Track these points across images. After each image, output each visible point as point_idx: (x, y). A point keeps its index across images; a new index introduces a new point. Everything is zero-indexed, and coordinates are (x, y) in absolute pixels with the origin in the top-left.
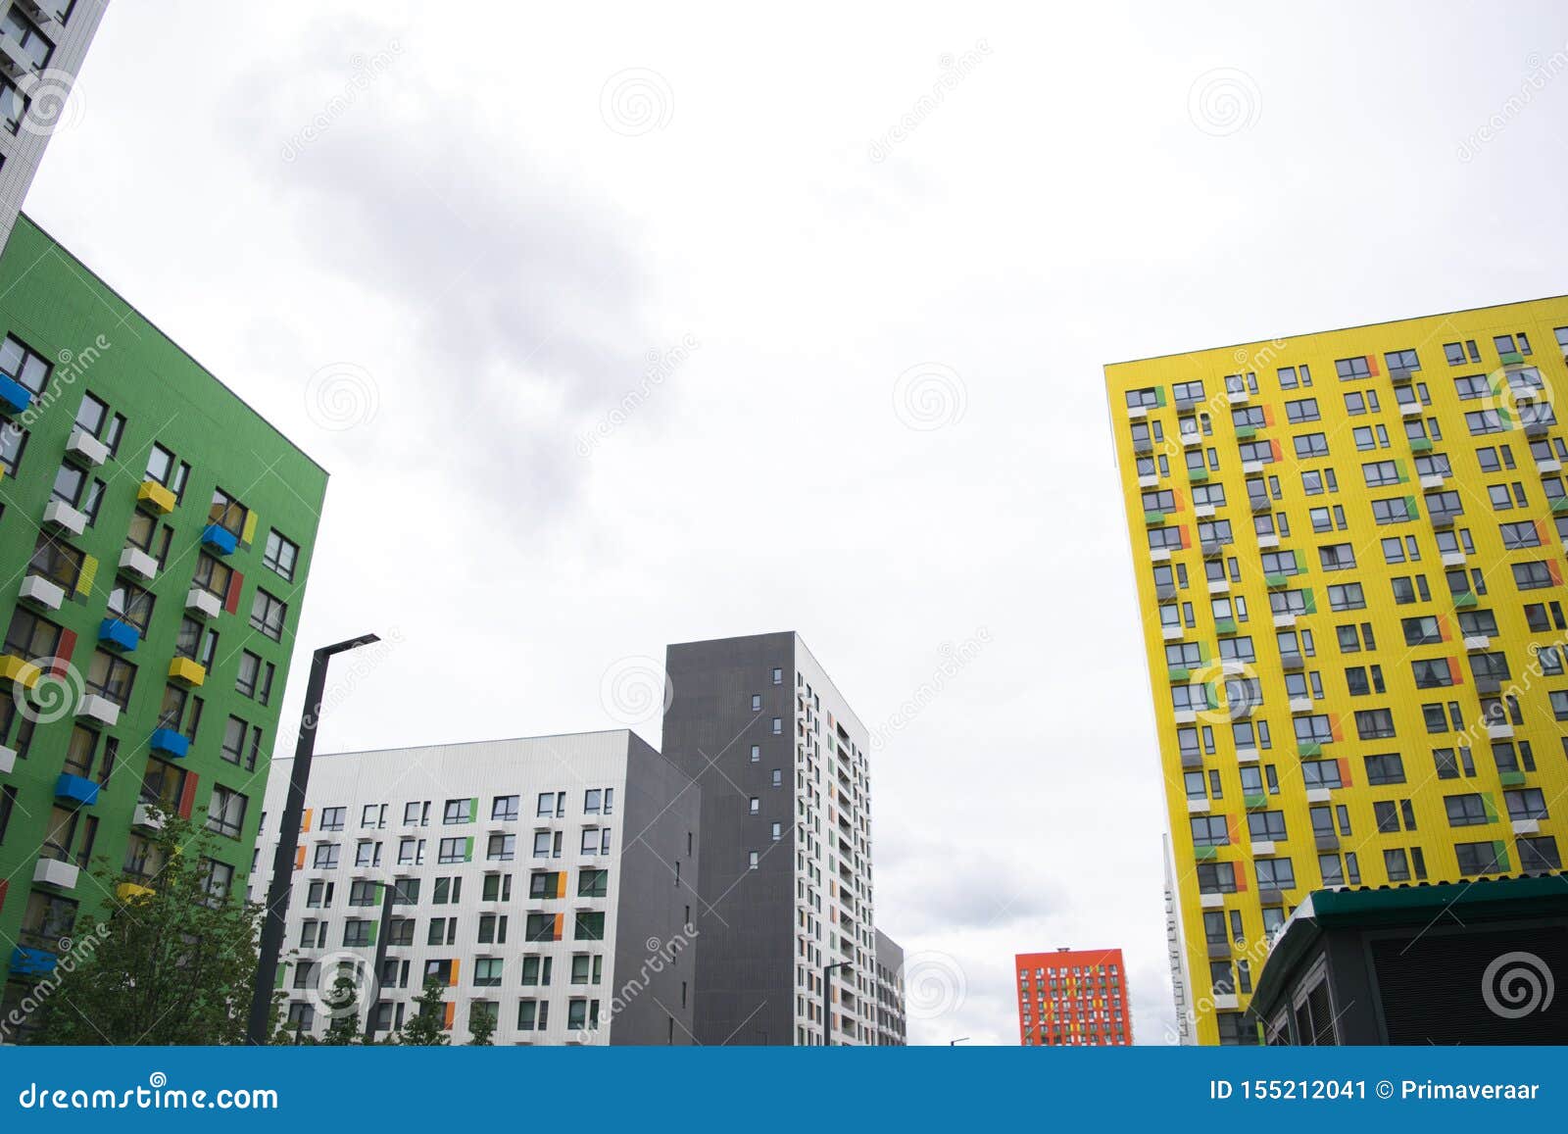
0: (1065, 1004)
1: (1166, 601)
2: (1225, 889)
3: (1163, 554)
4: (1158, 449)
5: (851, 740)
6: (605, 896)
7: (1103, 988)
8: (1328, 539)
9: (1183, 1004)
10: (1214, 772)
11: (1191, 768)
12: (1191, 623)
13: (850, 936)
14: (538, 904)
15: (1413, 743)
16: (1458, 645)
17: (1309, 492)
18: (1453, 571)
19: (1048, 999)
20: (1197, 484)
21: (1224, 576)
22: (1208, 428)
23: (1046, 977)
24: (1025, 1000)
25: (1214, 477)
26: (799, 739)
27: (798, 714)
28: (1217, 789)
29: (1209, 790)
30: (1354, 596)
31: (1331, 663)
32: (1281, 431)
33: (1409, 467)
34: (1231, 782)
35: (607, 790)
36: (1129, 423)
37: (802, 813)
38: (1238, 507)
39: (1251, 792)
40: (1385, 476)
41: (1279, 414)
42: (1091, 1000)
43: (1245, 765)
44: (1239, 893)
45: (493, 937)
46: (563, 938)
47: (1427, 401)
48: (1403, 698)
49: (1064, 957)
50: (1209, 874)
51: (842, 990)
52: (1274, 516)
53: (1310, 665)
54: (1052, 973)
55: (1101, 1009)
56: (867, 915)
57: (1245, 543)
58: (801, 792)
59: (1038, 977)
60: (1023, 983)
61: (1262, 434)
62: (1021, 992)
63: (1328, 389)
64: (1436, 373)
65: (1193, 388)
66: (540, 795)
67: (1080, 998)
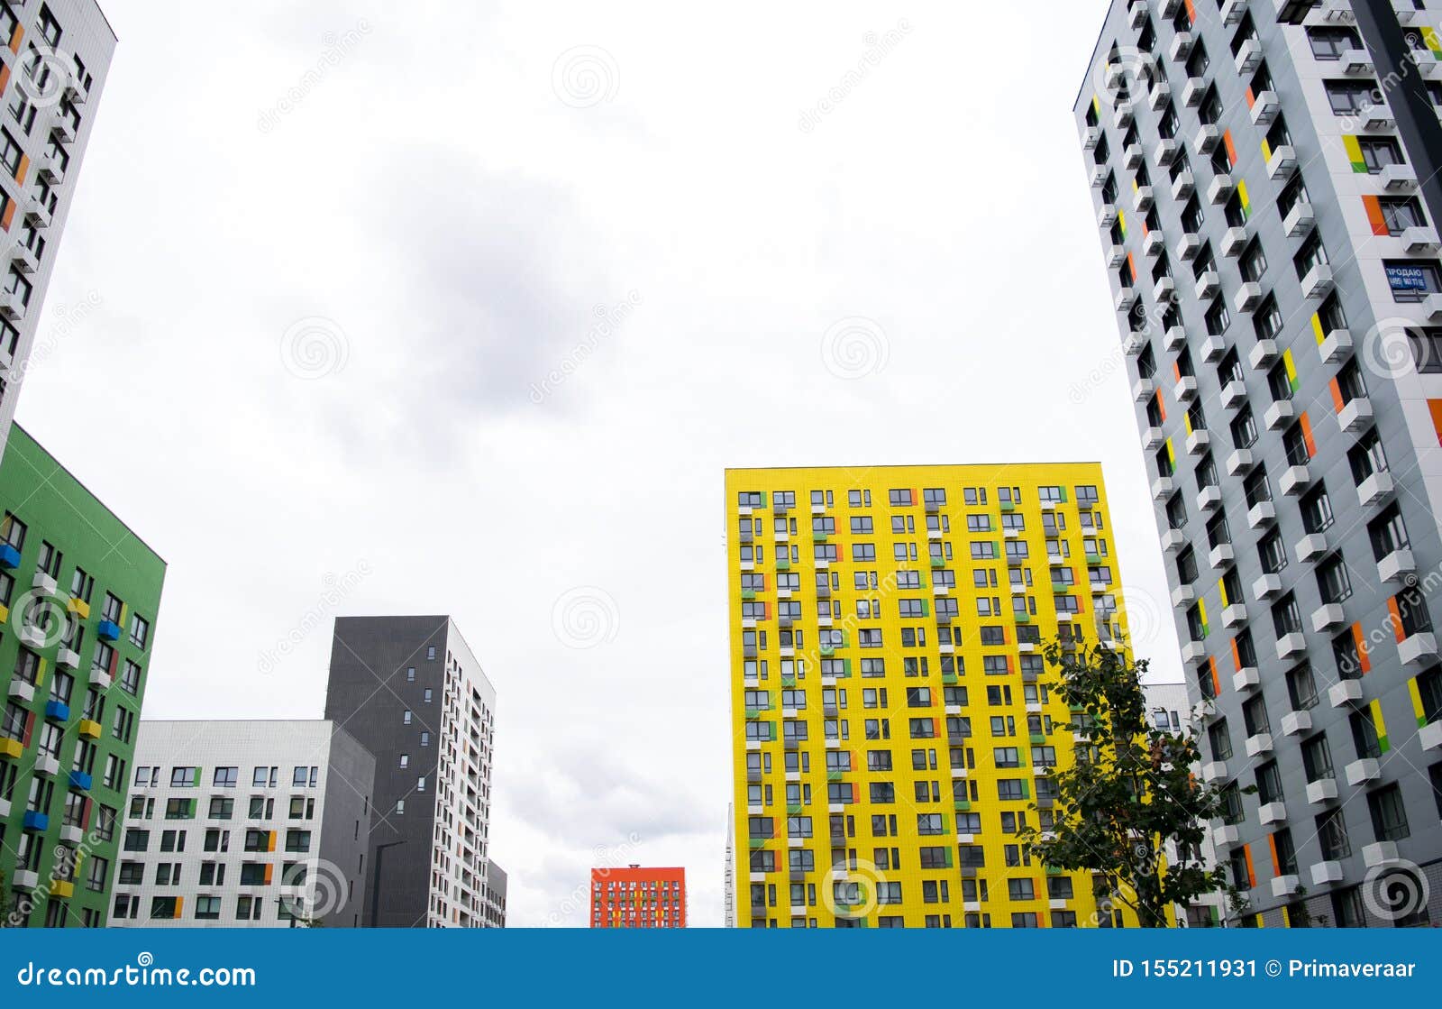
0: (631, 914)
1: (749, 658)
2: (767, 869)
3: (751, 623)
4: (757, 541)
5: (482, 701)
6: (308, 851)
7: (666, 901)
8: (867, 624)
9: (731, 910)
10: (769, 787)
11: (754, 783)
12: (765, 676)
13: (469, 866)
14: (252, 856)
15: (902, 777)
16: (942, 710)
17: (858, 588)
18: (945, 657)
19: (617, 909)
20: (780, 571)
21: (792, 643)
22: (794, 530)
23: (617, 890)
24: (597, 909)
25: (794, 567)
26: (445, 708)
27: (447, 687)
28: (769, 799)
29: (764, 799)
30: (878, 667)
31: (857, 715)
32: (845, 539)
33: (927, 577)
34: (779, 794)
35: (312, 768)
36: (738, 518)
37: (442, 770)
38: (807, 594)
39: (792, 802)
40: (911, 582)
41: (845, 525)
42: (654, 911)
43: (790, 783)
44: (776, 873)
45: (212, 879)
46: (272, 883)
47: (947, 529)
48: (901, 744)
49: (634, 872)
50: (758, 859)
51: (461, 912)
52: (832, 603)
53: (842, 714)
54: (622, 886)
55: (662, 919)
56: (482, 847)
57: (810, 621)
58: (443, 751)
59: (610, 889)
60: (597, 894)
61: (831, 539)
62: (594, 901)
63: (881, 511)
64: (956, 509)
65: (788, 496)
66: (256, 768)
67: (645, 909)
